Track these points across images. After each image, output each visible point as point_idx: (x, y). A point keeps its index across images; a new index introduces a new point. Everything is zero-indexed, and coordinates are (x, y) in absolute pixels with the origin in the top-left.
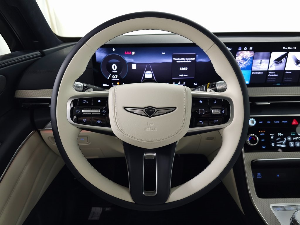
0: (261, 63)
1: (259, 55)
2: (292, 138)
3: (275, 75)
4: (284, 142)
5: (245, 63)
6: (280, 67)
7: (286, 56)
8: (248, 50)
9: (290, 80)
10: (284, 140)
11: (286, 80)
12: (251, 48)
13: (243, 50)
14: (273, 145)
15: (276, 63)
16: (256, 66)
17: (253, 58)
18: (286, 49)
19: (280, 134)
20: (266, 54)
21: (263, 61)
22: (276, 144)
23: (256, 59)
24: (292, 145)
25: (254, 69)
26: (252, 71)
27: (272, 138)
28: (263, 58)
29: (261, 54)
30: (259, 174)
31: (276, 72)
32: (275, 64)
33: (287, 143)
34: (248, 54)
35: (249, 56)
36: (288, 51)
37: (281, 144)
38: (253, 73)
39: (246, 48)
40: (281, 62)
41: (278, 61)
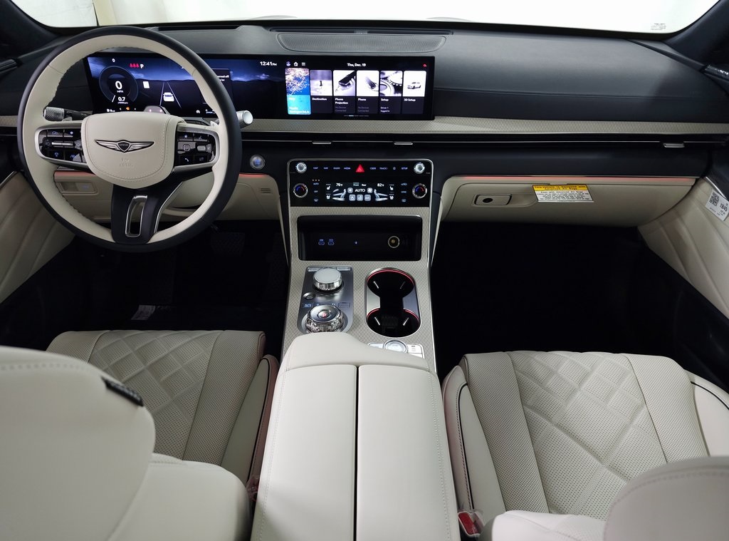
0: (321, 85)
1: (316, 74)
2: (354, 190)
3: (344, 103)
4: (343, 194)
5: (299, 85)
6: (348, 91)
7: (353, 75)
8: (300, 66)
9: (366, 110)
10: (343, 192)
11: (361, 110)
12: (303, 64)
13: (292, 66)
14: (328, 197)
15: (342, 85)
16: (315, 90)
17: (309, 78)
18: (352, 65)
19: (339, 184)
20: (326, 72)
21: (323, 82)
22: (332, 197)
23: (313, 79)
24: (352, 198)
25: (313, 93)
26: (312, 97)
27: (328, 188)
28: (323, 78)
29: (319, 72)
30: (331, 240)
31: (345, 98)
32: (341, 87)
33: (347, 195)
34: (301, 72)
35: (303, 75)
36: (356, 69)
37: (339, 197)
38: (313, 99)
39: (296, 64)
40: (349, 84)
41: (345, 82)
